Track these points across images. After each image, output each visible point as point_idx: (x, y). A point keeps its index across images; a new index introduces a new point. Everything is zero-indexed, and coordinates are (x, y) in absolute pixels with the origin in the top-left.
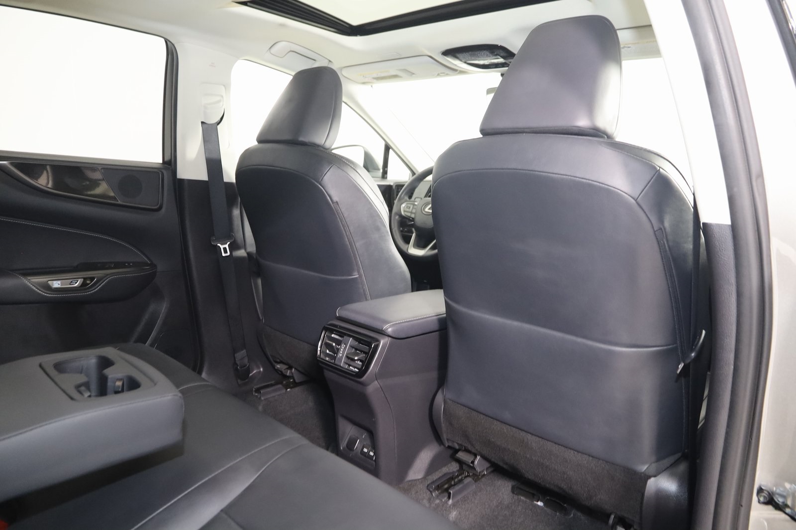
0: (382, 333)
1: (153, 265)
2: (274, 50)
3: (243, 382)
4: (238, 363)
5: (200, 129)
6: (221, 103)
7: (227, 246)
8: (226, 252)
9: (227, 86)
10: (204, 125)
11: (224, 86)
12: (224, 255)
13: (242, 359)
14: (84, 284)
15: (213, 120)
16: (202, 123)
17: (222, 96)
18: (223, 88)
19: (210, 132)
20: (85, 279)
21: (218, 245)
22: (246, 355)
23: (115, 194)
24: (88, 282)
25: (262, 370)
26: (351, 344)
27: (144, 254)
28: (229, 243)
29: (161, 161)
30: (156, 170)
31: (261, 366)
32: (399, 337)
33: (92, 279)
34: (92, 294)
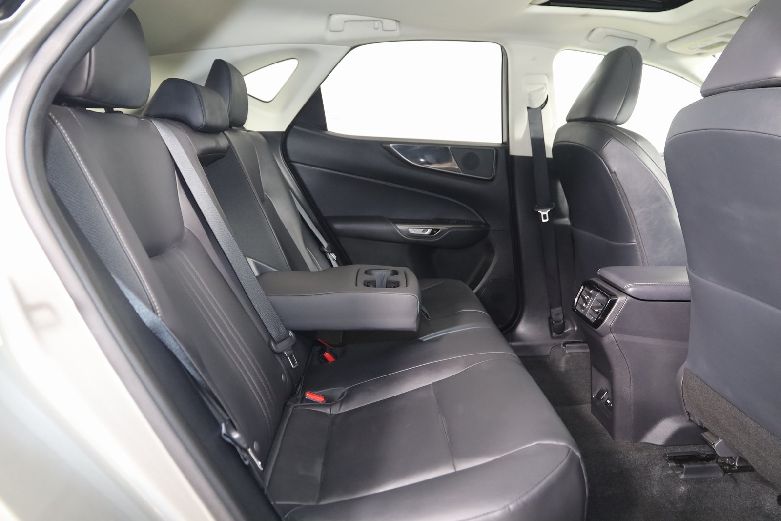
0: (622, 291)
1: (487, 225)
2: (590, 38)
3: (558, 335)
4: (553, 317)
5: (526, 113)
6: (545, 90)
7: (546, 213)
8: (545, 218)
9: (549, 75)
10: (530, 110)
11: (547, 75)
12: (544, 221)
13: (558, 315)
14: (432, 233)
15: (537, 105)
16: (528, 108)
17: (545, 85)
18: (547, 78)
19: (535, 115)
20: (433, 229)
21: (539, 212)
22: (561, 312)
23: (459, 166)
24: (435, 232)
25: (576, 328)
26: (598, 298)
27: (481, 216)
28: (549, 210)
29: (501, 142)
30: (492, 149)
31: (575, 325)
32: (639, 298)
33: (438, 230)
34: (436, 241)
